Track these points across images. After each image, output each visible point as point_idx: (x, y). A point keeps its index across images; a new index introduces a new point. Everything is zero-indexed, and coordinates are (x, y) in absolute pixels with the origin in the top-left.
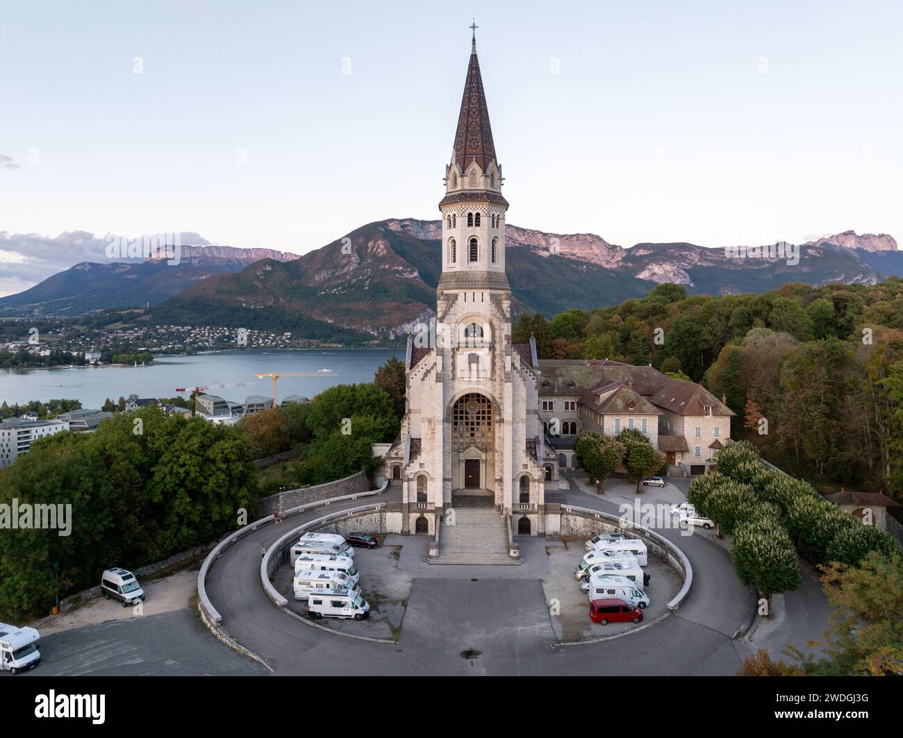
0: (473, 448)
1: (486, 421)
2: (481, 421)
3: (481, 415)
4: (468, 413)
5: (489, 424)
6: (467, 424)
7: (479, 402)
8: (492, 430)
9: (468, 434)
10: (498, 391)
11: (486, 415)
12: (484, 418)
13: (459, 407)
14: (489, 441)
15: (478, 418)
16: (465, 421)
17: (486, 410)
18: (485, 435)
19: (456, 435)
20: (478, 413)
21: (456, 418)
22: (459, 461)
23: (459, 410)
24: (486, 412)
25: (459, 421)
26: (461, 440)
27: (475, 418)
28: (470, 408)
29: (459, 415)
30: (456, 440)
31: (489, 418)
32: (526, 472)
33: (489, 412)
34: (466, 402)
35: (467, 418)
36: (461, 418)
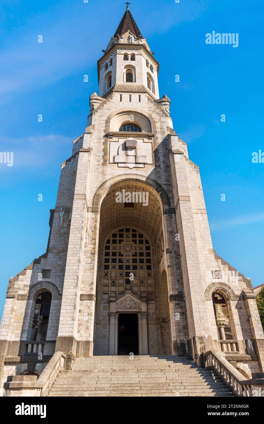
0: (129, 296)
1: (145, 264)
2: (138, 264)
3: (138, 258)
4: (122, 255)
5: (149, 268)
6: (121, 267)
7: (136, 243)
8: (152, 275)
9: (122, 281)
10: (163, 178)
11: (145, 258)
12: (142, 261)
13: (111, 248)
14: (150, 289)
15: (134, 261)
16: (118, 264)
17: (145, 251)
18: (145, 282)
19: (106, 281)
20: (135, 255)
21: (107, 261)
22: (110, 315)
23: (111, 251)
24: (145, 254)
25: (111, 264)
26: (113, 289)
27: (131, 261)
28: (124, 249)
29: (111, 257)
30: (106, 289)
31: (149, 261)
32: (220, 283)
33: (148, 254)
34: (120, 243)
35: (121, 261)
36: (114, 261)
